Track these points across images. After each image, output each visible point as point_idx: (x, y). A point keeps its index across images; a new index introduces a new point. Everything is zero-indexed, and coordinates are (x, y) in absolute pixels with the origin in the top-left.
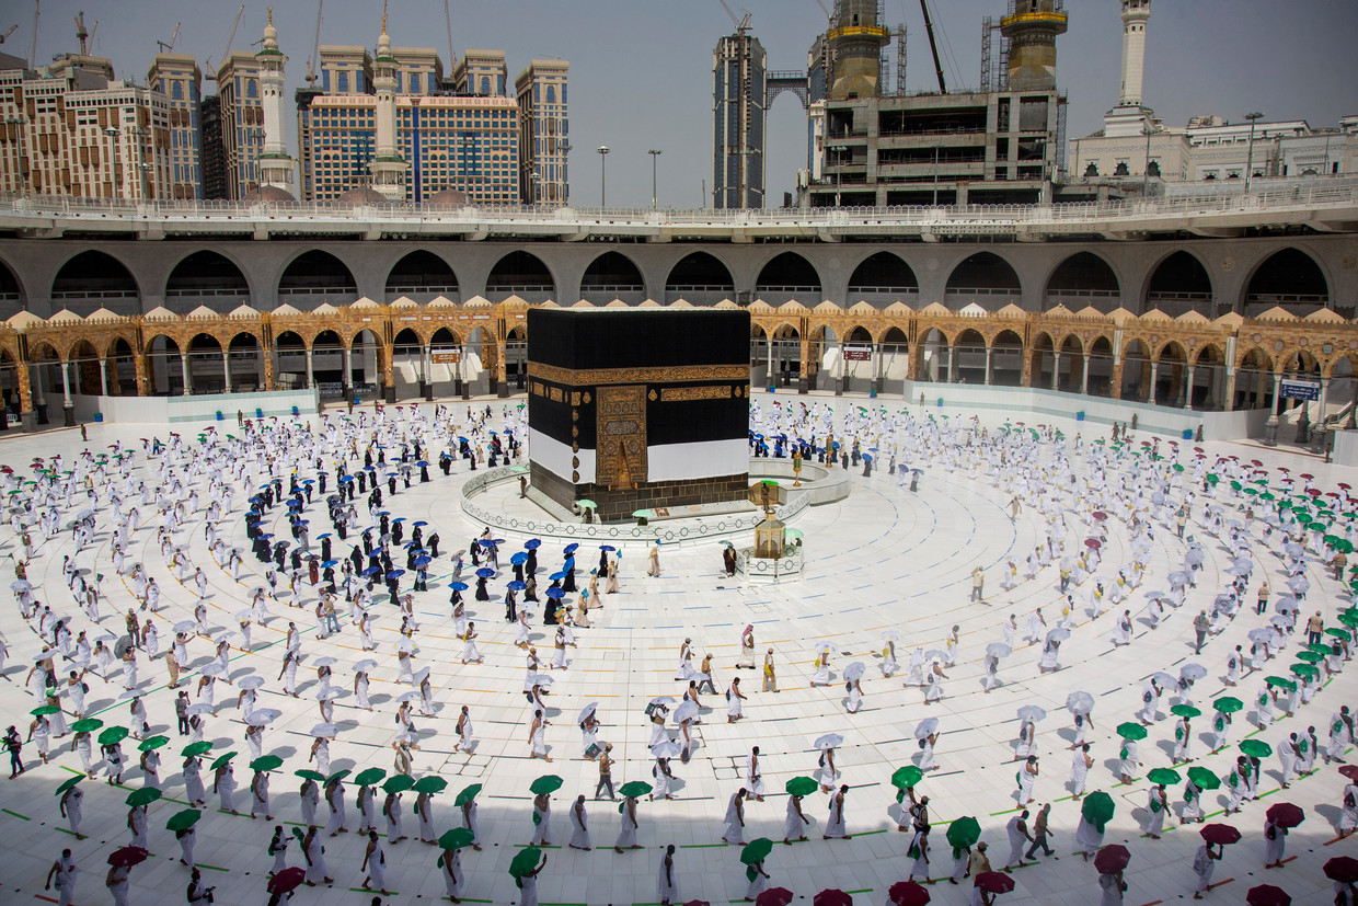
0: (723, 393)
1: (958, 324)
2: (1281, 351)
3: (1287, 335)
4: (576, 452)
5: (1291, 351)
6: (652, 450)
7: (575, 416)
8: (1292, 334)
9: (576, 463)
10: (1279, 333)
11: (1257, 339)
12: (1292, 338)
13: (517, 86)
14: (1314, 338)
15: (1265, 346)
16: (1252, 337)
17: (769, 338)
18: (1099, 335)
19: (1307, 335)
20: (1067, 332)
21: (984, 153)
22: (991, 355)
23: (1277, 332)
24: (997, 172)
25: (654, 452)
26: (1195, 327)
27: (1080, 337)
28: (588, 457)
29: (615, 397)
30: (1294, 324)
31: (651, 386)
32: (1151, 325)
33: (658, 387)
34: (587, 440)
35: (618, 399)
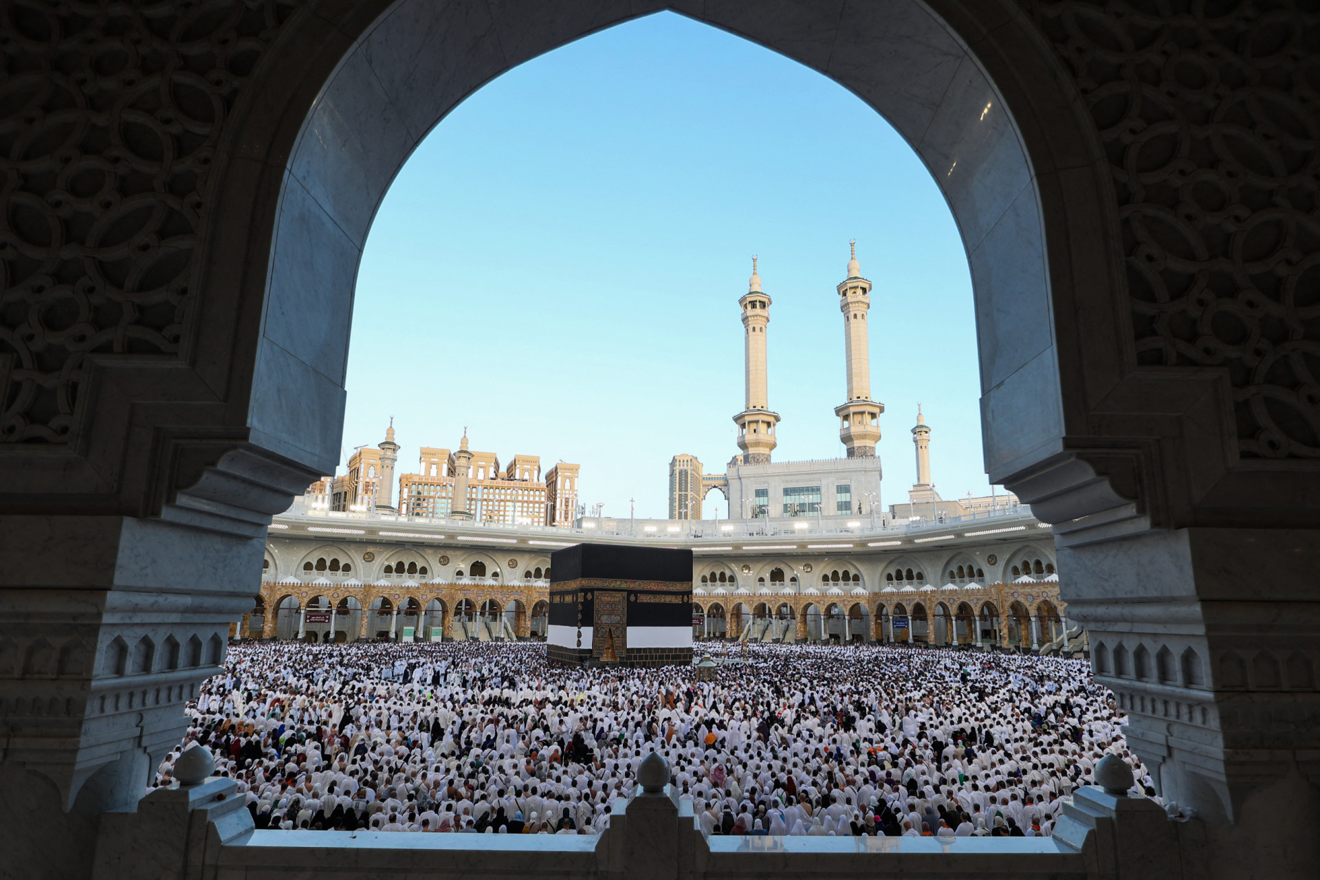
0: (676, 600)
1: (826, 600)
2: (1032, 602)
3: (1035, 591)
4: (579, 628)
5: (1038, 601)
6: (629, 629)
7: (580, 607)
8: (1037, 590)
9: (579, 635)
10: (1029, 590)
11: (1016, 595)
12: (1037, 593)
13: (546, 478)
14: (1050, 591)
15: (1021, 599)
16: (1013, 594)
17: (706, 612)
18: (916, 601)
19: (1046, 590)
20: (896, 602)
21: (837, 489)
22: (849, 622)
23: (1028, 590)
24: (846, 502)
25: (631, 631)
26: (976, 591)
27: (904, 604)
28: (588, 632)
29: (606, 598)
30: (1038, 584)
31: (630, 592)
32: (947, 593)
33: (636, 593)
34: (587, 621)
35: (609, 599)
